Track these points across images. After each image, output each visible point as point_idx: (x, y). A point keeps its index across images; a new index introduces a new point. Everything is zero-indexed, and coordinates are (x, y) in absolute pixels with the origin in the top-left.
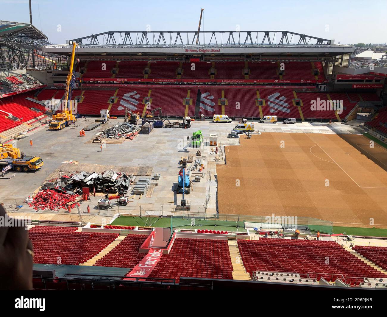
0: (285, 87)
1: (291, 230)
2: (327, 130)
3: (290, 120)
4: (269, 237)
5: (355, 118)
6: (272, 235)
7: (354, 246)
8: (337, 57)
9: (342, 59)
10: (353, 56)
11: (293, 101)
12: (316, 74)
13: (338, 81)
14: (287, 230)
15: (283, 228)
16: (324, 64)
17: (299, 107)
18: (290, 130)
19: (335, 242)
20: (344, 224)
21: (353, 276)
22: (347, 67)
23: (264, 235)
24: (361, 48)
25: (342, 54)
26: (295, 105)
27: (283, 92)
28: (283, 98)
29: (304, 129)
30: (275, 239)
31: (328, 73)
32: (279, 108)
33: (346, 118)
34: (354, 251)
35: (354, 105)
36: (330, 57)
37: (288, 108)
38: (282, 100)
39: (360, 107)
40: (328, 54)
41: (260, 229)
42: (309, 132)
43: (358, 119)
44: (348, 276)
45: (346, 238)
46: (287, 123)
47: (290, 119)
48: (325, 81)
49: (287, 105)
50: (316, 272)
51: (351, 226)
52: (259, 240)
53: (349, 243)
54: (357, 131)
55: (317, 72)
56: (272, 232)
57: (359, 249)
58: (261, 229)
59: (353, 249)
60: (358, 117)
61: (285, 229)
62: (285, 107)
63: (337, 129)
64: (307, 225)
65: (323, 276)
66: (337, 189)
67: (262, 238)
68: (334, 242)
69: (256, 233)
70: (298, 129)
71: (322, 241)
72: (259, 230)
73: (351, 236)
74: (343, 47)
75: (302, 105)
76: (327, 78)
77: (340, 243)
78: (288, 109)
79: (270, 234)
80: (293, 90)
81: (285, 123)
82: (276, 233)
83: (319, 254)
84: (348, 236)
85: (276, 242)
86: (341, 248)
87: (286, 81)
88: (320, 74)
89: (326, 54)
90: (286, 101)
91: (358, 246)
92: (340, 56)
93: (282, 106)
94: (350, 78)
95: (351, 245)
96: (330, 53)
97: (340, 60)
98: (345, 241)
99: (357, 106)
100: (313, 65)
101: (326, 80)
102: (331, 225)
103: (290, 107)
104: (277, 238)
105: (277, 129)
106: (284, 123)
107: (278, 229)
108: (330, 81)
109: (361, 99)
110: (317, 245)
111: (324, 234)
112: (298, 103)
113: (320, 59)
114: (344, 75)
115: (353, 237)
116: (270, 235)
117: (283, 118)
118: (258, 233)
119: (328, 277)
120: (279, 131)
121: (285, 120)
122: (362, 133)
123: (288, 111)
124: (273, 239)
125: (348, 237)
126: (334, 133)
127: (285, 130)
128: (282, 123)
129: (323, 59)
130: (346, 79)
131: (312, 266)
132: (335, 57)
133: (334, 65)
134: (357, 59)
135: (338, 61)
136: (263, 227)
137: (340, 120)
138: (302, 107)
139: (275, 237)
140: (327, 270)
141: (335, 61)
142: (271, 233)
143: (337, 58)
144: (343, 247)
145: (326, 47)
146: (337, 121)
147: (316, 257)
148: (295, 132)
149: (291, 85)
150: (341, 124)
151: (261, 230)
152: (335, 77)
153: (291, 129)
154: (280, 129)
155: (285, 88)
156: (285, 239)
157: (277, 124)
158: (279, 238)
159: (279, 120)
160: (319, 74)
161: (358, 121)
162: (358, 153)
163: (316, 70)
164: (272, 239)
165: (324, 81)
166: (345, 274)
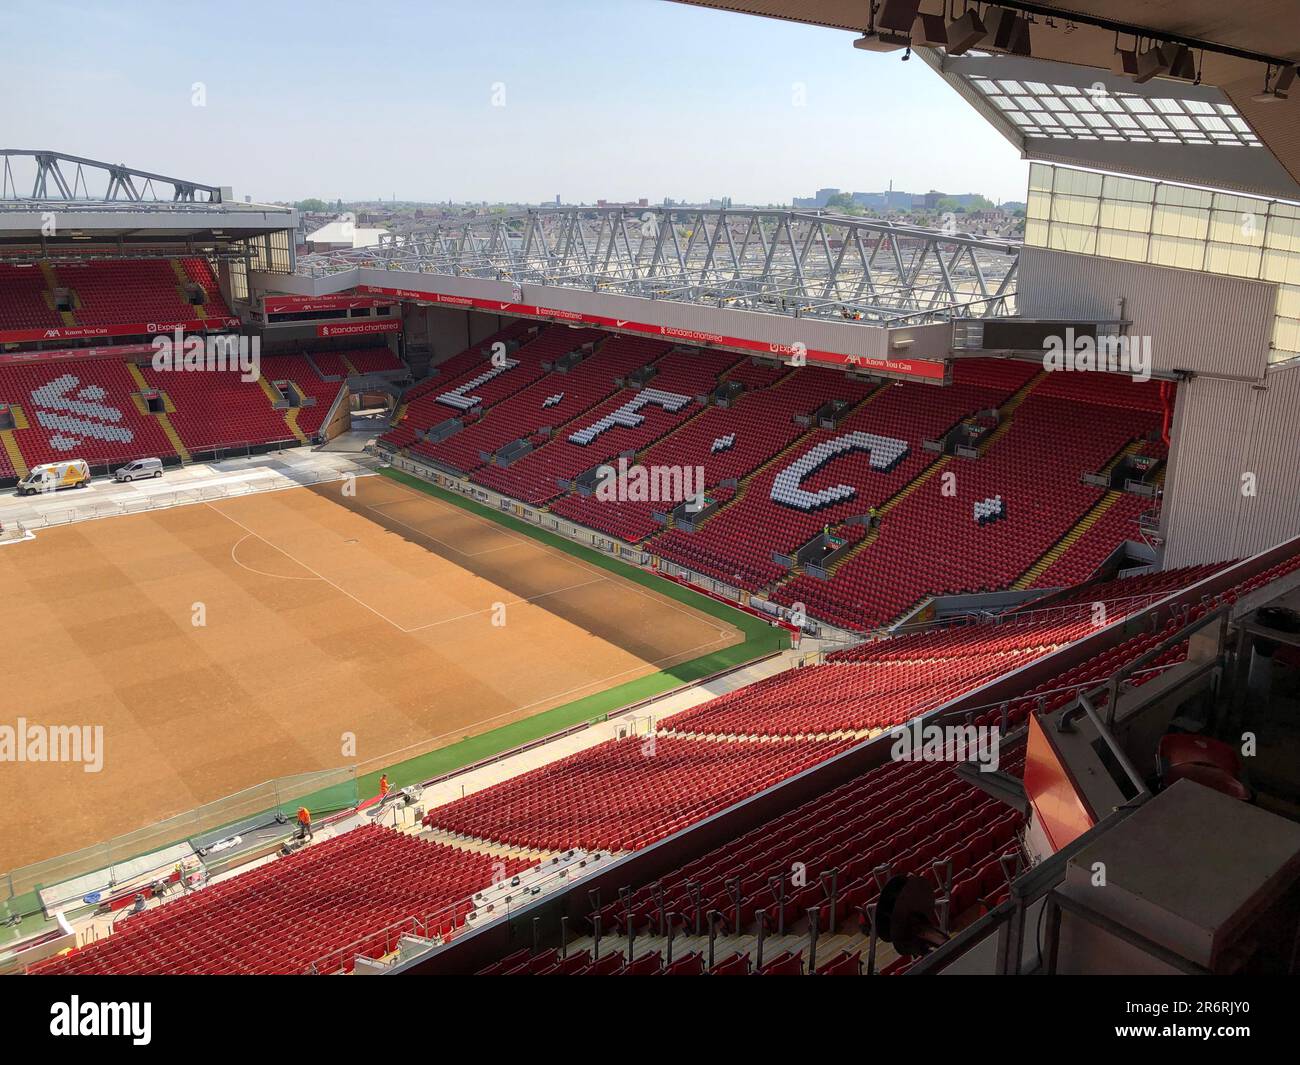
0: (92, 352)
1: (228, 844)
2: (273, 480)
3: (140, 466)
4: (151, 904)
5: (347, 427)
6: (159, 893)
7: (426, 815)
8: (252, 242)
9: (268, 248)
10: (299, 239)
11: (135, 397)
12: (197, 300)
13: (273, 318)
14: (212, 850)
15: (198, 852)
16: (215, 267)
17: (161, 418)
18: (143, 501)
19: (373, 824)
20: (385, 759)
21: (442, 906)
22: (289, 273)
23: (132, 907)
24: (316, 213)
25: (267, 232)
26: (144, 411)
27: (87, 373)
28: (95, 392)
29: (197, 490)
30: (176, 901)
31: (235, 294)
32: (87, 429)
33: (322, 432)
34: (428, 828)
35: (336, 388)
36: (230, 242)
37: (120, 424)
38: (90, 402)
39: (352, 392)
40: (221, 233)
41: (110, 890)
42: (215, 497)
43: (357, 430)
44: (429, 912)
45: (401, 800)
46: (128, 479)
47: (137, 462)
48: (233, 322)
49: (115, 415)
50: (336, 948)
51: (407, 757)
52: (112, 933)
53: (410, 811)
54: (362, 467)
55: (198, 292)
56: (161, 882)
57: (440, 819)
58: (115, 888)
59: (425, 824)
60: (354, 425)
61: (204, 853)
62: (108, 423)
63: (300, 469)
64: (278, 807)
65: (361, 951)
66: (346, 658)
67: (123, 921)
68: (368, 825)
69: (96, 914)
70: (175, 494)
71: (334, 839)
72: (105, 895)
73: (411, 787)
74: (264, 212)
75: (170, 407)
76: (234, 312)
77: (387, 822)
78: (123, 429)
79: (152, 891)
80: (126, 359)
81: (125, 481)
82: (176, 877)
83: (335, 884)
84: (403, 790)
85: (181, 911)
86: (392, 837)
87: (93, 332)
88: (211, 298)
89: (214, 233)
90: (107, 402)
91: (437, 809)
92: (262, 240)
93: (95, 420)
94: (307, 307)
95: (418, 815)
96: (226, 231)
97: (263, 252)
98: (399, 808)
99: (345, 389)
100: (178, 269)
101: (234, 317)
102: (351, 776)
103: (130, 418)
104: (181, 895)
105: (96, 507)
106: (119, 482)
107: (179, 863)
108: (246, 319)
109: (352, 369)
110: (322, 860)
111: (335, 816)
112: (155, 405)
113: (199, 251)
114: (286, 300)
115: (417, 788)
116: (154, 894)
117: (108, 462)
118: (105, 908)
119: (376, 943)
120: (104, 513)
121: (121, 471)
122: (376, 471)
123: (126, 436)
124: (167, 904)
125: (405, 792)
126: (296, 484)
127: (127, 504)
128: (109, 481)
129: (210, 250)
130: (296, 311)
131: (319, 935)
132: (246, 243)
133: (249, 270)
134: (311, 247)
135: (257, 256)
136: (118, 879)
137: (304, 440)
138: (170, 416)
139: (177, 892)
140: (368, 922)
141: (248, 256)
142: (153, 887)
143: (254, 247)
144: (399, 831)
145: (209, 211)
146: (298, 444)
147: (329, 899)
148: (165, 504)
149: (115, 344)
150: (312, 451)
151: (113, 892)
152: (259, 305)
153: (152, 497)
154: (111, 504)
155: (92, 357)
156: (213, 887)
157: (94, 490)
158: (189, 892)
159: (97, 472)
160: (208, 300)
161: (357, 436)
162: (378, 531)
163: (192, 286)
164: (162, 907)
165: (227, 321)
166: (419, 910)
